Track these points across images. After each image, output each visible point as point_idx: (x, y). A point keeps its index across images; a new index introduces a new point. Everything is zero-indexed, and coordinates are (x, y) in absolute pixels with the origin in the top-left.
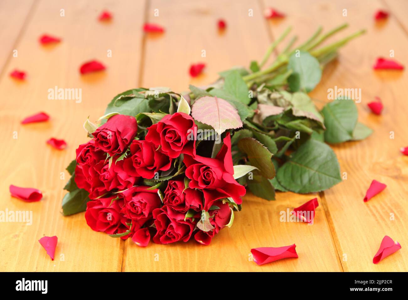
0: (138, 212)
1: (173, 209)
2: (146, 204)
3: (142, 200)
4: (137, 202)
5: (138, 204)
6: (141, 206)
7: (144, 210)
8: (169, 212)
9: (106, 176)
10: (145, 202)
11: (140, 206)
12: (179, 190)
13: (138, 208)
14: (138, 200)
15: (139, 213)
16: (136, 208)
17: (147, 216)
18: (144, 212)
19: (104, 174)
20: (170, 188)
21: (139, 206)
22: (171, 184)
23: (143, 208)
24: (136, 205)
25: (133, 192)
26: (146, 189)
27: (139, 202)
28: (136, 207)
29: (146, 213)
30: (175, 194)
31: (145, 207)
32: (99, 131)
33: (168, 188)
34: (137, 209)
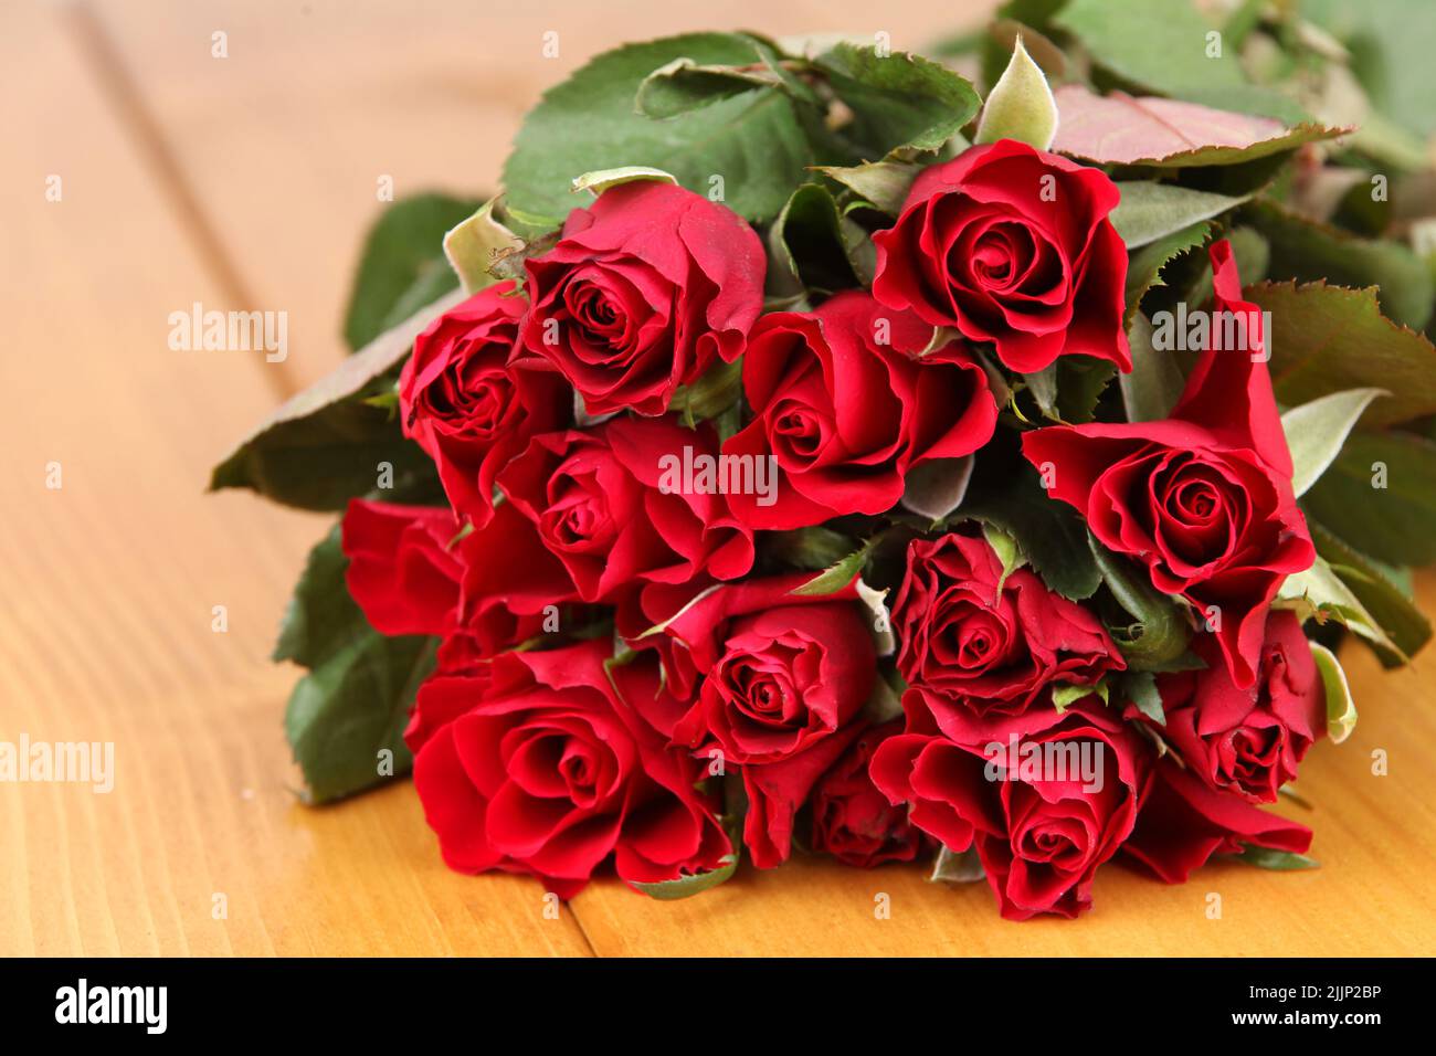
0: (778, 714)
1: (963, 697)
2: (815, 652)
3: (792, 636)
4: (760, 653)
5: (772, 666)
6: (790, 671)
7: (814, 693)
8: (945, 721)
9: (581, 518)
10: (812, 645)
11: (785, 674)
12: (976, 580)
13: (777, 687)
14: (769, 644)
15: (788, 711)
16: (767, 689)
17: (832, 723)
18: (814, 705)
19: (562, 505)
20: (921, 587)
21: (780, 675)
22: (928, 555)
23: (801, 683)
24: (760, 669)
25: (722, 618)
26: (793, 592)
27: (776, 650)
28: (761, 685)
29: (826, 708)
30: (965, 604)
31: (813, 676)
32: (579, 259)
33: (912, 590)
34: (771, 695)
